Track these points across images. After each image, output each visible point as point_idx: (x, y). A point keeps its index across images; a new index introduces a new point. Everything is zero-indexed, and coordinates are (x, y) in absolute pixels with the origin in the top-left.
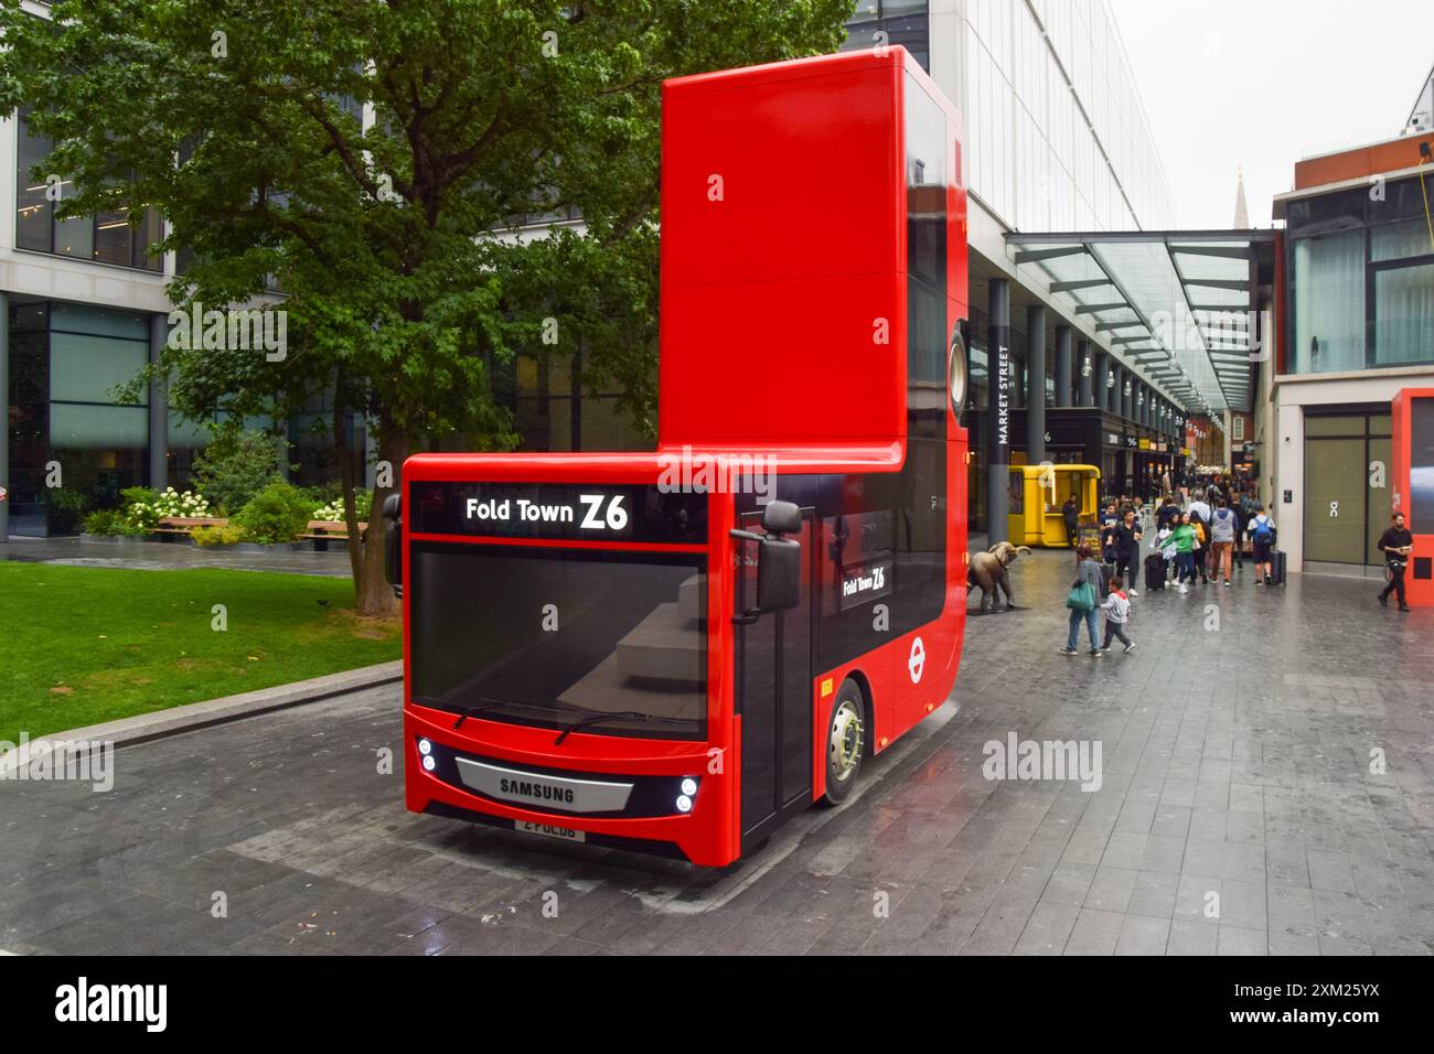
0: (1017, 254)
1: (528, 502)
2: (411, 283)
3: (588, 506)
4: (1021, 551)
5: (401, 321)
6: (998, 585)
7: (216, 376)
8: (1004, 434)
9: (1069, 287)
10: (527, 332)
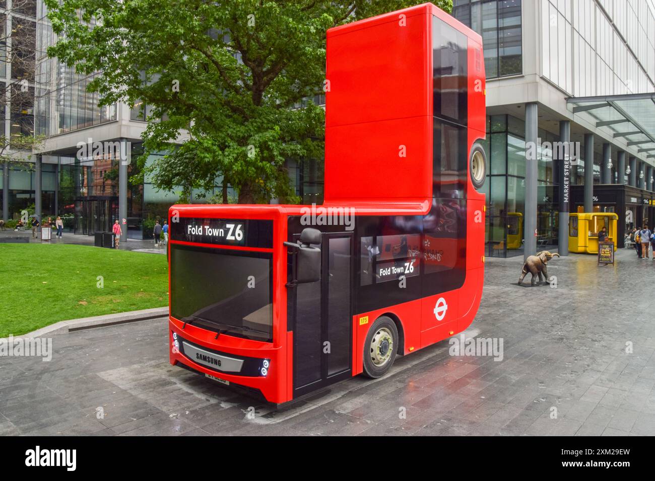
0: (574, 108)
1: (208, 227)
2: (242, 129)
3: (229, 229)
4: (554, 255)
5: (235, 147)
6: (542, 272)
7: (169, 171)
8: (566, 197)
9: (608, 124)
10: (292, 150)
